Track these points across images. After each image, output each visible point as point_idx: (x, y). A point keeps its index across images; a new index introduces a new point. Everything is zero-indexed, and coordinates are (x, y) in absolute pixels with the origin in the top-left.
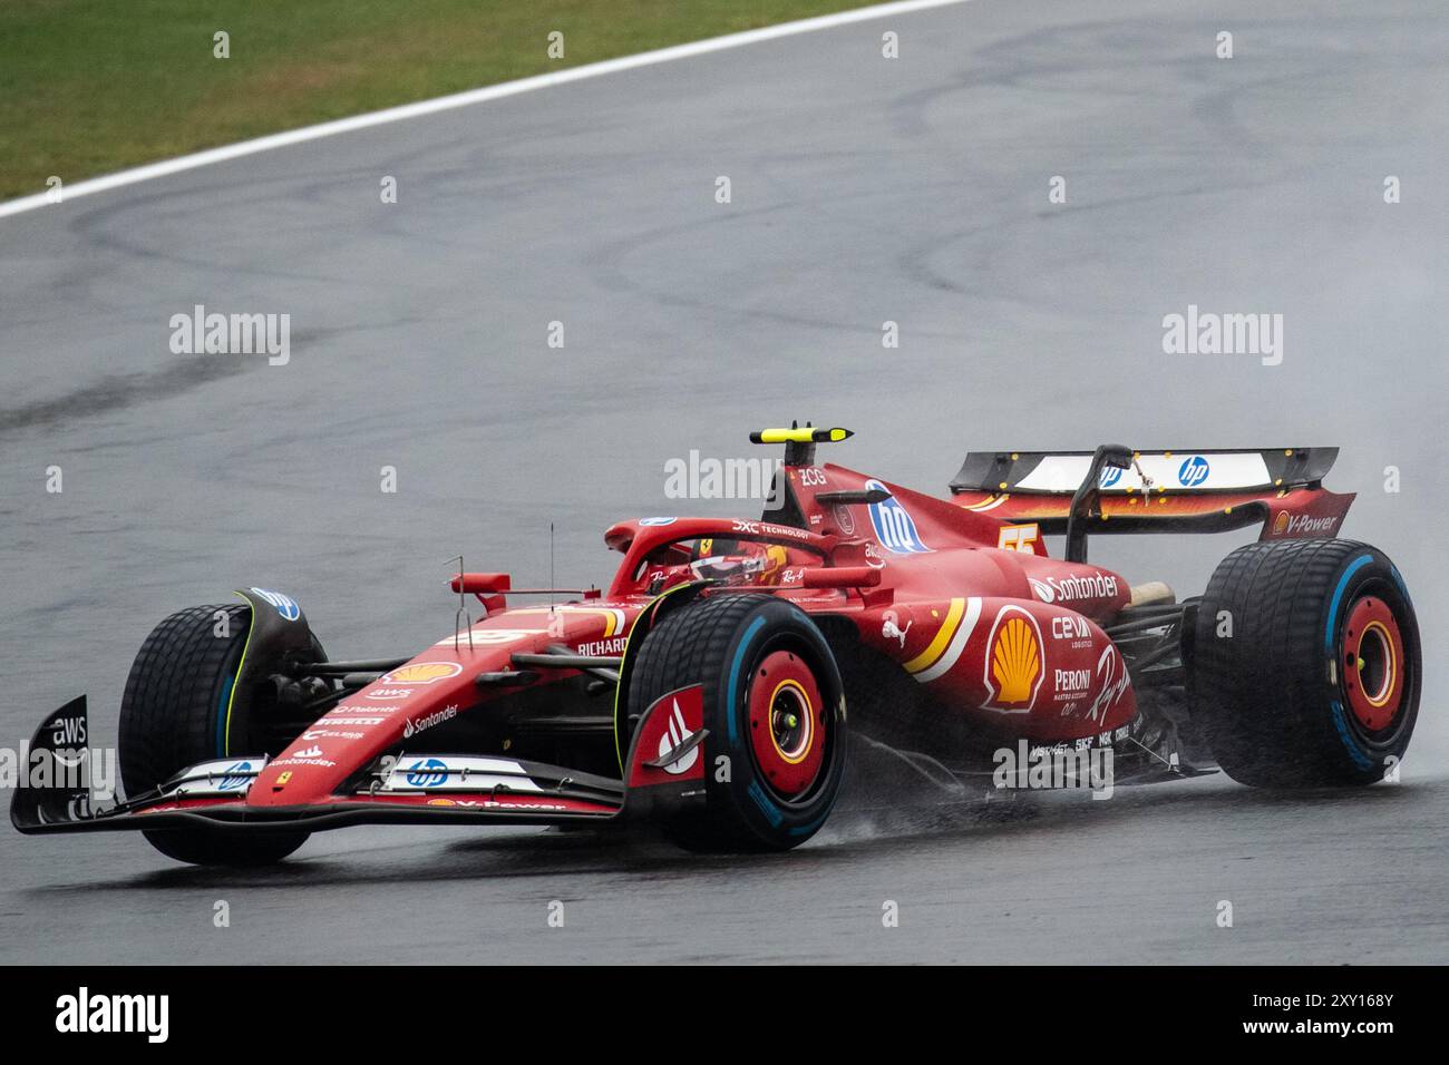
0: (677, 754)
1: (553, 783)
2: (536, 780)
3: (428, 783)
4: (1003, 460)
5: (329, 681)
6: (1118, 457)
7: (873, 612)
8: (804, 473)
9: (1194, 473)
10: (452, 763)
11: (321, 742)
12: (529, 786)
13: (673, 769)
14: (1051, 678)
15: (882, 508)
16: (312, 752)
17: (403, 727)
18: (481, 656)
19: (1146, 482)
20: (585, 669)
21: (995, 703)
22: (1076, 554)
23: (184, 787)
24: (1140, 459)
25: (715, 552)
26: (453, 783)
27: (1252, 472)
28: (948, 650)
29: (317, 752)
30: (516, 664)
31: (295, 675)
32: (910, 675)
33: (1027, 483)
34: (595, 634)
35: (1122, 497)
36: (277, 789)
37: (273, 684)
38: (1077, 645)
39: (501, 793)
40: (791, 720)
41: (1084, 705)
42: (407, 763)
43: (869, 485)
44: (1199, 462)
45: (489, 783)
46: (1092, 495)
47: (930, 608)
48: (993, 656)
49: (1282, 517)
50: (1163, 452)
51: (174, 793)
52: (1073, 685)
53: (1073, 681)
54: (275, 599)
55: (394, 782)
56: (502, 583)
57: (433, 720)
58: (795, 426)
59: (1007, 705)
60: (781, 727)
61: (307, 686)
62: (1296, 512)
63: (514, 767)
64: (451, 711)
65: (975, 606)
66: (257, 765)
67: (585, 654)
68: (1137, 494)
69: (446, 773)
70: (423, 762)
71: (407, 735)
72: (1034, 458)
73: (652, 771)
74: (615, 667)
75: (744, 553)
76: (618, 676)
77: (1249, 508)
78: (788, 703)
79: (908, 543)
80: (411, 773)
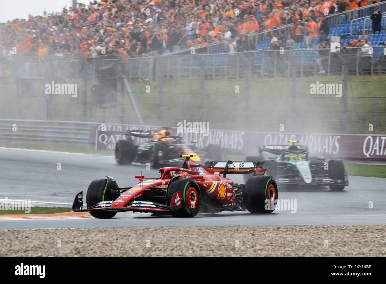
0: (178, 202)
1: (158, 206)
2: (155, 205)
3: (138, 205)
4: (211, 163)
5: (119, 190)
6: (230, 162)
7: (202, 183)
8: (189, 162)
9: (242, 165)
10: (142, 202)
11: (122, 199)
12: (154, 206)
13: (177, 204)
14: (227, 194)
15: (199, 168)
16: (120, 200)
17: (134, 197)
18: (144, 187)
19: (234, 166)
20: (160, 189)
21: (219, 197)
22: (225, 177)
23: (99, 205)
24: (233, 163)
25: (175, 173)
26: (142, 205)
27: (251, 165)
28: (213, 189)
29: (121, 200)
30: (150, 188)
31: (114, 189)
32: (207, 192)
33: (215, 166)
34: (161, 184)
35: (231, 168)
36: (116, 205)
37: (111, 190)
38: (230, 189)
39: (150, 207)
40: (193, 197)
41: (231, 198)
42: (135, 202)
43: (197, 164)
44: (243, 164)
45: (148, 206)
46: (227, 168)
47: (210, 182)
48: (219, 190)
49: (257, 172)
50: (237, 162)
51: (98, 206)
52: (230, 195)
53: (229, 194)
54: (111, 177)
55: (133, 205)
56: (143, 177)
57: (138, 196)
58: (187, 154)
59: (220, 198)
60: (191, 199)
61: (116, 191)
62: (259, 171)
63: (152, 203)
64: (141, 195)
65: (217, 182)
66: (111, 202)
67: (159, 187)
68: (233, 168)
69: (141, 204)
70: (138, 202)
71: (135, 198)
72: (216, 162)
73: (174, 204)
74: (165, 189)
75: (180, 173)
76: (166, 191)
77: (251, 171)
78: (192, 195)
79: (203, 173)
80: (136, 204)
